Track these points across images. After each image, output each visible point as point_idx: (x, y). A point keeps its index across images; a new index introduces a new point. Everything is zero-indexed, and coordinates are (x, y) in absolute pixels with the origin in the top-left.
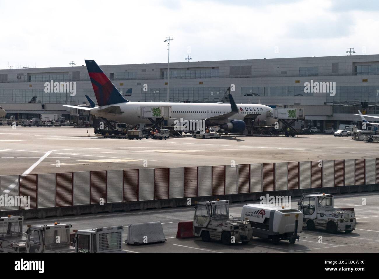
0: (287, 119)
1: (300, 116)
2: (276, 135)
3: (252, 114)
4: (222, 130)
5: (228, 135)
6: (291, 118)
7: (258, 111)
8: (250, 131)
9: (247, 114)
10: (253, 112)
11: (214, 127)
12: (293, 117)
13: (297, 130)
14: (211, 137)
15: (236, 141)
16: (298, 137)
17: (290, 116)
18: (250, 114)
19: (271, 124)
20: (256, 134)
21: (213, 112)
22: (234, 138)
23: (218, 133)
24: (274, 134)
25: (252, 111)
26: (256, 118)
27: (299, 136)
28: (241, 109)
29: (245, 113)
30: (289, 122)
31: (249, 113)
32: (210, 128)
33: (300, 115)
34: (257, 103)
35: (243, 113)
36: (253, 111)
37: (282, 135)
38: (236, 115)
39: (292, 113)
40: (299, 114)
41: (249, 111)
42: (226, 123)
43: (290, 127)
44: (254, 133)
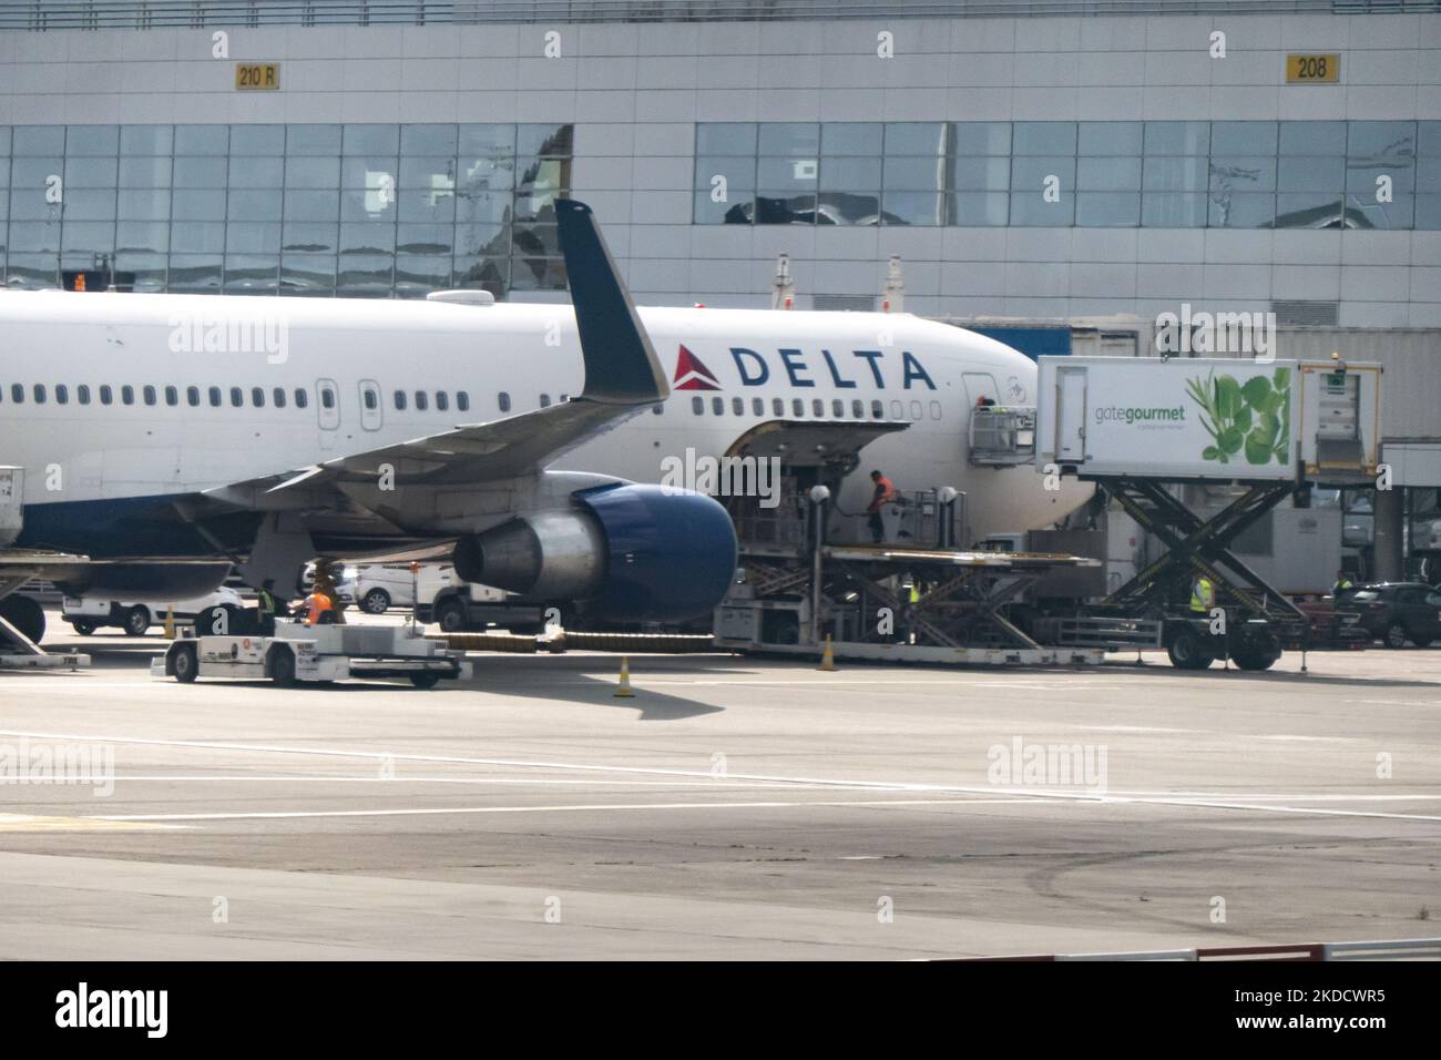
0: (1195, 475)
1: (1326, 445)
2: (1065, 655)
3: (808, 416)
4: (480, 592)
5: (543, 646)
6: (1239, 465)
7: (880, 384)
8: (778, 606)
9: (749, 420)
10: (820, 401)
11: (386, 565)
12: (1258, 455)
13: (1299, 597)
14: (355, 673)
15: (638, 712)
16: (1303, 676)
17: (1226, 445)
18: (789, 415)
19: (1017, 535)
20: (847, 638)
21: (386, 400)
22: (614, 679)
23: (433, 629)
24: (1044, 642)
25: (809, 383)
26: (856, 462)
27: (1321, 661)
28: (687, 361)
29: (728, 407)
30: (1204, 512)
31: (778, 405)
32: (350, 573)
33: (1338, 430)
34: (865, 303)
35: (708, 406)
36: (826, 391)
37: (1132, 656)
38: (637, 425)
39: (1242, 418)
40: (1323, 422)
41: (779, 385)
42: (521, 514)
43: (1217, 564)
44: (826, 629)
